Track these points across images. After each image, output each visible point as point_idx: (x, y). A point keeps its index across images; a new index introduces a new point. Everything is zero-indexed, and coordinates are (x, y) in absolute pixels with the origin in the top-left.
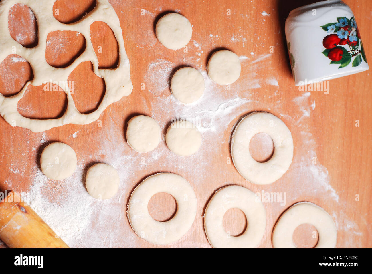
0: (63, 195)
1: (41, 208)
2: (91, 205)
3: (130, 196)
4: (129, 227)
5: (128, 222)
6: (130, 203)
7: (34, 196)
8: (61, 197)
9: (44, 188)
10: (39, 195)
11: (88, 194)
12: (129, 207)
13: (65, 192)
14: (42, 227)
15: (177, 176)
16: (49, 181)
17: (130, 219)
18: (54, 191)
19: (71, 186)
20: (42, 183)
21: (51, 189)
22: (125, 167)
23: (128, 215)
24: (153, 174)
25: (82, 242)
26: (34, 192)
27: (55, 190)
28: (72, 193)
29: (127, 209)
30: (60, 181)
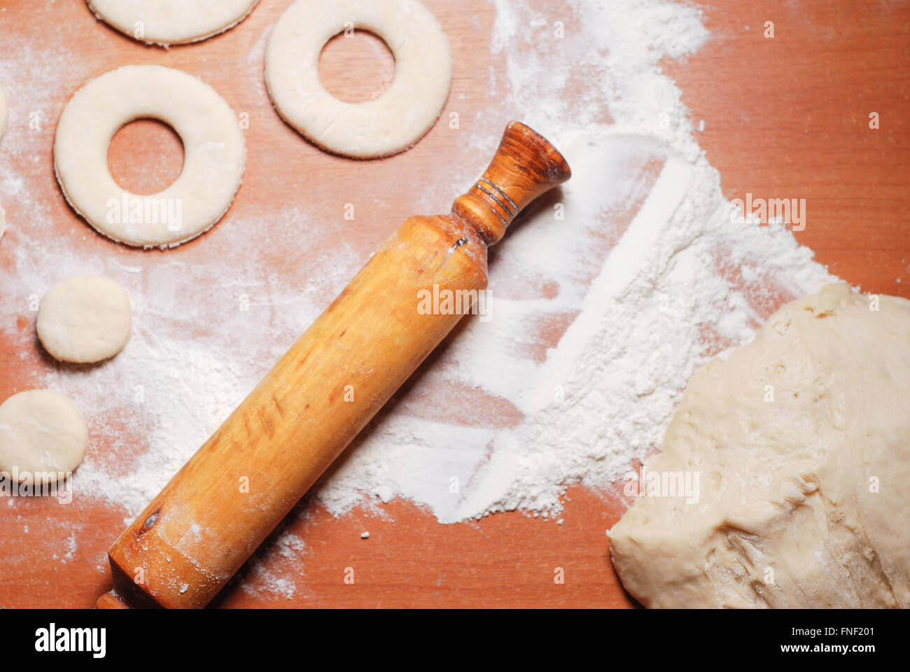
0: (126, 418)
1: (163, 473)
2: (150, 342)
3: (122, 244)
4: (203, 241)
5: (192, 244)
6: (138, 242)
7: (134, 492)
8: (132, 423)
9: (111, 468)
10: (131, 481)
11: (121, 355)
12: (148, 243)
13: (118, 414)
14: (196, 468)
15: (60, 125)
16: (91, 457)
17: (181, 238)
18: (118, 444)
19: (104, 399)
20: (100, 476)
21: (113, 451)
22: (47, 262)
23: (171, 246)
24: (59, 187)
25: (246, 360)
26: (124, 493)
27: (114, 441)
28: (120, 396)
29: (156, 248)
30: (90, 430)
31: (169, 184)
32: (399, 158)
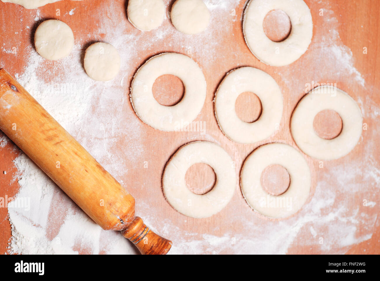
0: (60, 77)
1: (36, 91)
2: (91, 88)
3: (133, 78)
4: (132, 112)
5: (131, 107)
6: (133, 85)
7: (29, 78)
8: (58, 79)
9: (40, 69)
10: (34, 77)
11: (87, 76)
12: (132, 89)
13: (62, 73)
14: (35, 107)
15: (184, 56)
16: (45, 61)
17: (133, 103)
18: (50, 73)
19: (69, 68)
20: (37, 65)
21: (47, 71)
22: (127, 47)
23: (130, 99)
24: (158, 54)
25: (81, 127)
26: (29, 74)
27: (51, 71)
28: (70, 75)
29: (130, 93)
30: (56, 61)
31: (156, 99)
32: (162, 194)
